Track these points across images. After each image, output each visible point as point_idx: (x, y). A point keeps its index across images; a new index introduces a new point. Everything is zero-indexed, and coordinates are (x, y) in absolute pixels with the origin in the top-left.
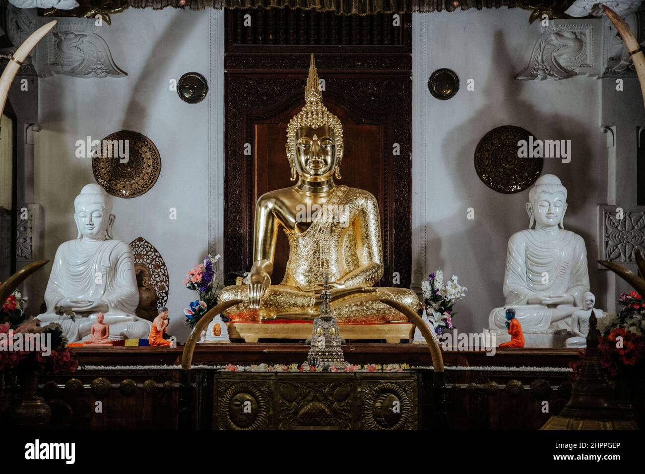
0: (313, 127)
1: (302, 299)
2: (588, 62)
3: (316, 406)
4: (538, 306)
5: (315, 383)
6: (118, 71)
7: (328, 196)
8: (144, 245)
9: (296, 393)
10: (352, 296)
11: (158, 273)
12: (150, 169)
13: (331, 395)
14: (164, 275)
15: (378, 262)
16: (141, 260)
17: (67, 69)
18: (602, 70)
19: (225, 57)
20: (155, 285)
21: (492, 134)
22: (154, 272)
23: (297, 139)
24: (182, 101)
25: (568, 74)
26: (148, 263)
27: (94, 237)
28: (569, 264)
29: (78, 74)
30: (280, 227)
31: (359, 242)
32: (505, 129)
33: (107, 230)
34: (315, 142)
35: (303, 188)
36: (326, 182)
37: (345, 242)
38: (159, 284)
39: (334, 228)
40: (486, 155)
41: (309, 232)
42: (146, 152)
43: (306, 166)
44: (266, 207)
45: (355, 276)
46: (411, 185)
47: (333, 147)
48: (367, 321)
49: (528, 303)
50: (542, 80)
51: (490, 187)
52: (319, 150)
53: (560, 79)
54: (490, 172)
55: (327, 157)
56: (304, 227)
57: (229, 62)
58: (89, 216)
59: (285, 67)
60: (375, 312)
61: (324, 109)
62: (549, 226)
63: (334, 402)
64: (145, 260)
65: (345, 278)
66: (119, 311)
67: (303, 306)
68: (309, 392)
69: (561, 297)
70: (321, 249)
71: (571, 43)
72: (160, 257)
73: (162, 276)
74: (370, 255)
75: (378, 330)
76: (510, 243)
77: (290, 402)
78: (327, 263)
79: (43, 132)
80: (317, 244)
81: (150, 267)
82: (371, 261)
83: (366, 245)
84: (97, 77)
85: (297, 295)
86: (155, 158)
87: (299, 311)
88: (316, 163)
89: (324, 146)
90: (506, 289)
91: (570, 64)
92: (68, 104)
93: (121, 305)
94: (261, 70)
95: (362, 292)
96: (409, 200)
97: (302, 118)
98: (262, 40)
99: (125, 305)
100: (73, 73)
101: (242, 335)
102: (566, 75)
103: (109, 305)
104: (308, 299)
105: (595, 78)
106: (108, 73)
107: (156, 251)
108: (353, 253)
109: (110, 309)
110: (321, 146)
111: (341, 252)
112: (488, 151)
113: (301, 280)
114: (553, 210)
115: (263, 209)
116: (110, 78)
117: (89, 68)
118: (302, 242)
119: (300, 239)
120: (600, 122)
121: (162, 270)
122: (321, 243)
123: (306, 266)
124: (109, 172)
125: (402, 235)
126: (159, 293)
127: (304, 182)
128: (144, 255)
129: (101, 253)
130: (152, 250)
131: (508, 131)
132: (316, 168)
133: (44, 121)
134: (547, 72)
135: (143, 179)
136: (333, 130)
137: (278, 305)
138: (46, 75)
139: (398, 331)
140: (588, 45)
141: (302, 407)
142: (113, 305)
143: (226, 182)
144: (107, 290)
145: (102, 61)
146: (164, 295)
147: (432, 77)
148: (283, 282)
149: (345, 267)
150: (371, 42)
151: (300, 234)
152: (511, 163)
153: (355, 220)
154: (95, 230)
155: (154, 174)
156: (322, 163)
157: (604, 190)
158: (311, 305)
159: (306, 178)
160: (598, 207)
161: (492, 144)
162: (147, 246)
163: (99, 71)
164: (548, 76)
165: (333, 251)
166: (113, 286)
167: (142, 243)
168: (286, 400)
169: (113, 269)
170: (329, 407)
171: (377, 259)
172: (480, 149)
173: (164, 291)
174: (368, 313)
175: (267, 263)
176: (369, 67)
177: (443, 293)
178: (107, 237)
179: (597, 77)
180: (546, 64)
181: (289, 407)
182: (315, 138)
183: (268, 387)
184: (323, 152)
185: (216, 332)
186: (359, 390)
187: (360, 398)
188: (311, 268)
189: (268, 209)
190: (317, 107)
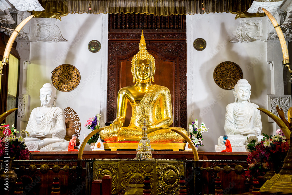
0: (142, 59)
1: (136, 132)
2: (261, 35)
3: (138, 175)
4: (239, 135)
5: (137, 165)
6: (63, 39)
7: (149, 89)
8: (70, 110)
9: (129, 169)
10: (158, 131)
11: (76, 123)
12: (76, 80)
13: (144, 170)
14: (79, 123)
15: (170, 117)
16: (69, 117)
17: (42, 39)
18: (267, 38)
19: (108, 34)
20: (74, 128)
21: (220, 65)
22: (75, 122)
23: (136, 64)
24: (90, 52)
25: (252, 40)
26: (72, 118)
27: (47, 106)
28: (253, 117)
29: (47, 41)
30: (128, 102)
31: (162, 109)
32: (226, 63)
33: (53, 103)
34: (143, 66)
35: (138, 86)
36: (148, 83)
37: (156, 109)
38: (77, 127)
39: (151, 102)
40: (218, 73)
41: (140, 104)
42: (74, 73)
43: (139, 76)
44: (122, 94)
45: (160, 123)
46: (187, 86)
47: (151, 68)
48: (164, 142)
49: (235, 134)
50: (241, 42)
51: (220, 87)
52: (145, 69)
53: (249, 42)
54: (220, 81)
55: (148, 72)
56: (138, 102)
57: (109, 36)
58: (45, 96)
59: (134, 38)
60: (168, 138)
61: (147, 53)
62: (244, 101)
63: (146, 173)
64: (71, 117)
65: (155, 124)
66: (57, 137)
67: (137, 135)
68: (135, 168)
69: (249, 131)
70: (145, 111)
71: (253, 28)
72: (77, 115)
73: (78, 124)
74: (167, 114)
75: (169, 146)
76: (227, 108)
77: (126, 173)
78: (148, 117)
79: (31, 64)
80: (144, 109)
81: (73, 120)
82: (167, 116)
83: (165, 110)
84: (55, 42)
85: (134, 131)
86: (78, 75)
87: (135, 137)
88: (143, 74)
89: (146, 68)
90: (225, 128)
91: (253, 36)
92: (42, 53)
93: (58, 135)
94: (123, 39)
95: (162, 129)
96: (186, 93)
97: (137, 56)
98: (124, 27)
99: (60, 135)
100: (45, 40)
101: (110, 148)
102: (251, 40)
103: (52, 134)
104: (139, 132)
105: (264, 41)
106: (59, 40)
107: (75, 113)
108: (160, 113)
109: (53, 136)
110: (145, 68)
111: (154, 112)
112: (219, 72)
113: (137, 125)
114: (245, 94)
115: (121, 94)
116: (60, 43)
117: (52, 38)
118: (137, 108)
119: (136, 107)
120: (266, 60)
121: (78, 121)
122: (145, 108)
123: (139, 118)
124: (59, 81)
125: (183, 108)
126: (77, 131)
127: (138, 83)
128: (70, 115)
129: (50, 112)
130: (74, 112)
131: (227, 64)
132: (143, 77)
133: (32, 60)
134: (243, 39)
135: (73, 84)
136: (150, 61)
137: (126, 135)
138: (34, 41)
139: (178, 146)
140: (260, 28)
141: (131, 175)
142: (54, 135)
143: (108, 85)
144: (52, 128)
145: (57, 35)
146: (79, 132)
147: (195, 42)
148: (129, 126)
149: (156, 119)
150: (170, 28)
151: (136, 105)
152: (229, 77)
153: (160, 99)
154: (48, 103)
155: (77, 82)
156: (146, 74)
157: (269, 88)
158: (140, 135)
159: (139, 81)
160: (267, 95)
161: (221, 69)
162: (72, 111)
163: (56, 40)
164: (244, 41)
165: (151, 112)
166: (55, 127)
167: (69, 109)
168: (124, 172)
169: (55, 119)
170: (144, 175)
171: (170, 116)
172: (216, 71)
173: (79, 130)
174: (165, 138)
175: (122, 117)
176: (169, 38)
177: (199, 130)
178: (54, 106)
179: (265, 41)
180: (243, 36)
181: (126, 175)
182: (143, 64)
183: (117, 167)
184: (146, 70)
185: (99, 147)
186: (157, 167)
187: (157, 171)
188: (141, 119)
189: (123, 95)
190: (144, 52)
